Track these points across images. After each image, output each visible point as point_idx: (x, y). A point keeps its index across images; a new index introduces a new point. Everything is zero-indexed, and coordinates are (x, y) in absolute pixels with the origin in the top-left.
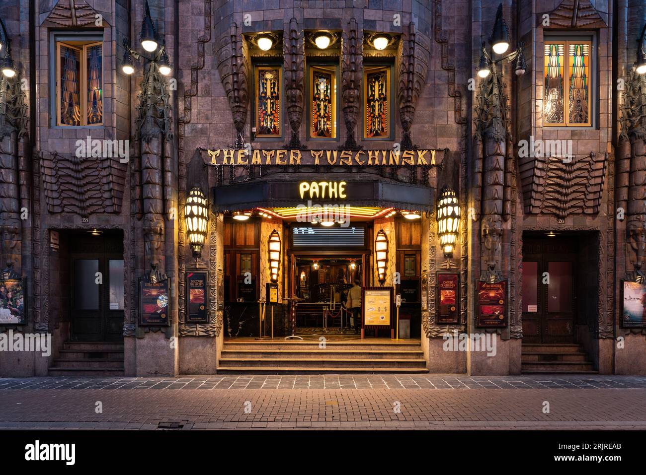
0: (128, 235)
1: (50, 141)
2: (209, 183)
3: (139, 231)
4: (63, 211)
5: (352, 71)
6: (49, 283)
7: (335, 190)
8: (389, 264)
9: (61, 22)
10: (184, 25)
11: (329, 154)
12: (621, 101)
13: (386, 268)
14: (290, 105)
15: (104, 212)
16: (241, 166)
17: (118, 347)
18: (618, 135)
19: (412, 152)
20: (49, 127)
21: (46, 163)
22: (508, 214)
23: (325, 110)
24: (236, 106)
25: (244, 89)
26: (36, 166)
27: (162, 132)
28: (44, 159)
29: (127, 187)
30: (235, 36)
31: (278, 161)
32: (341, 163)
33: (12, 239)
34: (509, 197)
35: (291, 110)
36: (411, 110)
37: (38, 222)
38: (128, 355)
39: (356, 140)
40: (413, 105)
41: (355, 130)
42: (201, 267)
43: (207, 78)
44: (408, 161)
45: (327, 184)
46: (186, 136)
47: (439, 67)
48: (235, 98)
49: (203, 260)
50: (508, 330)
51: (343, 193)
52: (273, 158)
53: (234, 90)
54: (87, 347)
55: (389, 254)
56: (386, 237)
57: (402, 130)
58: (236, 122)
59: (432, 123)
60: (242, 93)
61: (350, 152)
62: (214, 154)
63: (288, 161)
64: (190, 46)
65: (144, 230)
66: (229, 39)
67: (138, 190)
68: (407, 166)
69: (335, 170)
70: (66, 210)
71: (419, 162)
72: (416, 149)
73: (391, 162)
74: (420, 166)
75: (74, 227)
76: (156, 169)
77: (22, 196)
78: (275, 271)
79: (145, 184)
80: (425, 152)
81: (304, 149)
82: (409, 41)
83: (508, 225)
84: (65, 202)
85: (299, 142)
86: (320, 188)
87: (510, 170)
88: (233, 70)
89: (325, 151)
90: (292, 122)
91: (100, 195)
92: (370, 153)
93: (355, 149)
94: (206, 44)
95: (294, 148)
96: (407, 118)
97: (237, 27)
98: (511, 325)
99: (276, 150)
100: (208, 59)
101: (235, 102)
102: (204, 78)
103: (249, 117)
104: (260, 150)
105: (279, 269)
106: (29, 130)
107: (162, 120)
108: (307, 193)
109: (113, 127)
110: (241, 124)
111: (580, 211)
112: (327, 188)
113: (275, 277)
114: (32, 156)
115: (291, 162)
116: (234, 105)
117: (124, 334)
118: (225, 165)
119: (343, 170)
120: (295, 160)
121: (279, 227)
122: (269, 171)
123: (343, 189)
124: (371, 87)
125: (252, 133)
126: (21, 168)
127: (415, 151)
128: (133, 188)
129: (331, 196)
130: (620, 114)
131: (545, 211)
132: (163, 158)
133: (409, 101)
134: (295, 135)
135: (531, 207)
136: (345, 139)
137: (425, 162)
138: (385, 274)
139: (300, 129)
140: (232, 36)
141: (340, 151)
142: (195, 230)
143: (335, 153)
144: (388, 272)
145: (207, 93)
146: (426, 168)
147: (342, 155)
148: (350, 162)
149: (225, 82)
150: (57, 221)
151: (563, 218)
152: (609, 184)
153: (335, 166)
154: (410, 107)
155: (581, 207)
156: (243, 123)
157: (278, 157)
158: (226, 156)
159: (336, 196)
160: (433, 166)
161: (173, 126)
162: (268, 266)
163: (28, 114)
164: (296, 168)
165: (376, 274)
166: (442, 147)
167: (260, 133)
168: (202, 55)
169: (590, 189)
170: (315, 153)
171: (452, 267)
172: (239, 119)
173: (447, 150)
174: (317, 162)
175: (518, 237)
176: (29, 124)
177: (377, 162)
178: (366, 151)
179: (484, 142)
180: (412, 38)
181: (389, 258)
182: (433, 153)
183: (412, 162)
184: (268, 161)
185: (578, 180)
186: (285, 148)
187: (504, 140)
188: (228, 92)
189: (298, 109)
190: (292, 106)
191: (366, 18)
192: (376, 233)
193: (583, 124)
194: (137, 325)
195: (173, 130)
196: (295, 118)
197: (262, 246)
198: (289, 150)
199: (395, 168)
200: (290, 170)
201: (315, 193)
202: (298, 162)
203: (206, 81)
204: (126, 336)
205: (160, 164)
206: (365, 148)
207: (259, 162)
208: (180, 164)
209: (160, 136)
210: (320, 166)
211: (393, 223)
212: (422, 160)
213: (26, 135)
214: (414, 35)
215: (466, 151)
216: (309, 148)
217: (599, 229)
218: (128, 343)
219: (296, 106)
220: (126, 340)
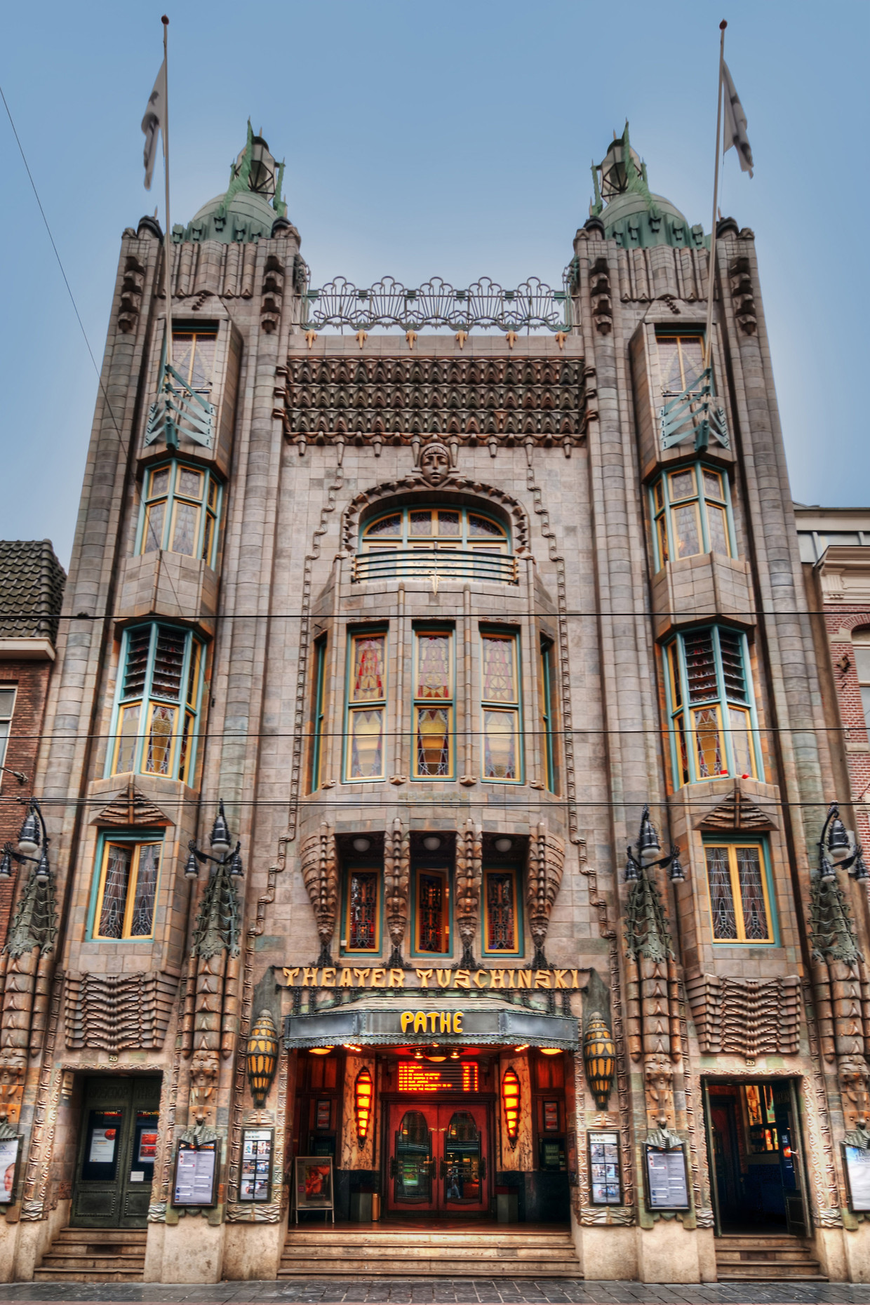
0: (168, 1078)
1: (82, 958)
2: (283, 1009)
3: (182, 1074)
4: (86, 1046)
5: (468, 877)
6: (53, 1142)
7: (448, 1023)
8: (523, 1115)
9: (114, 820)
10: (264, 822)
11: (440, 973)
12: (807, 914)
13: (517, 1120)
14: (391, 914)
15: (141, 1047)
16: (325, 988)
17: (139, 1237)
18: (810, 955)
19: (548, 972)
20: (83, 940)
21: (73, 986)
22: (678, 1053)
23: (434, 920)
24: (323, 916)
25: (333, 896)
26: (59, 988)
27: (226, 948)
28: (70, 981)
29: (175, 1015)
30: (326, 837)
31: (374, 983)
32: (456, 986)
33: (12, 1083)
34: (677, 1031)
35: (391, 921)
36: (544, 922)
37: (49, 1061)
38: (151, 1250)
39: (474, 956)
40: (546, 916)
41: (474, 944)
42: (263, 1121)
43: (288, 882)
44: (542, 983)
45: (438, 1015)
46: (257, 949)
47: (576, 871)
48: (322, 906)
49: (267, 1112)
50: (693, 1215)
51: (459, 1026)
52: (367, 978)
53: (322, 897)
54: (92, 1237)
55: (522, 1100)
56: (517, 1076)
57: (533, 945)
58: (321, 935)
59: (572, 936)
60: (331, 900)
61: (467, 972)
62: (291, 973)
63: (387, 982)
64: (269, 846)
65: (192, 1071)
66: (317, 841)
67: (187, 1019)
68: (542, 990)
69: (448, 994)
70: (90, 1045)
71: (557, 986)
72: (552, 969)
73: (521, 985)
74: (558, 990)
75: (98, 1067)
76: (215, 993)
77: (35, 1026)
78: (363, 1124)
79: (199, 1012)
80: (564, 972)
81: (408, 969)
82: (539, 844)
83: (680, 1069)
84: (90, 1035)
85: (400, 959)
86: (429, 1019)
87: (676, 996)
88: (320, 874)
89: (434, 970)
90: (393, 935)
91: (136, 1026)
92: (493, 973)
93: (474, 969)
94: (289, 845)
95: (396, 967)
96: (540, 932)
97: (328, 827)
98: (696, 1207)
99: (371, 969)
100: (291, 862)
101: (322, 910)
102: (284, 881)
103: (338, 928)
104: (352, 969)
105: (368, 1121)
106: (56, 944)
107: (227, 932)
108: (410, 1026)
109: (164, 941)
110: (327, 938)
111: (774, 1050)
112: (438, 1019)
113: (363, 1132)
114: (55, 977)
115: (391, 984)
116: (320, 915)
117: (149, 1217)
118: (305, 988)
119: (457, 994)
120: (396, 981)
121: (370, 1062)
122: (362, 996)
123: (459, 1021)
124: (493, 889)
125: (342, 948)
126: (38, 990)
127: (552, 971)
128: (182, 1017)
129: (442, 1031)
130: (809, 929)
131: (727, 1050)
132: (225, 979)
133: (541, 912)
134: (396, 951)
135: (708, 1046)
136: (461, 956)
137: (565, 985)
138: (516, 1129)
139: (403, 943)
140: (322, 837)
141: (454, 971)
142: (260, 1070)
143: (448, 973)
144: (521, 1127)
145: (288, 899)
146: (567, 993)
147: (457, 976)
148: (466, 984)
149: (311, 886)
150: (76, 1061)
151: (752, 1058)
152: (807, 1014)
153: (447, 989)
154: (543, 918)
155: (774, 1045)
156: (330, 935)
157: (374, 976)
158: (307, 976)
159: (449, 1031)
160: (575, 990)
161: (241, 939)
162: (353, 1118)
163: (58, 925)
164: (399, 992)
165: (504, 1129)
166: (587, 967)
167: (352, 947)
168: (282, 856)
169: (782, 1022)
170: (422, 973)
171: (608, 1124)
172: (325, 931)
173: (591, 971)
174: (424, 984)
175: (693, 1083)
176: (57, 937)
177: (502, 985)
178: (488, 971)
179: (637, 961)
180: (542, 840)
181: (523, 1105)
182: (575, 973)
183: (547, 985)
184: (361, 983)
185: (764, 1011)
186: (383, 966)
187: (664, 960)
188: (313, 899)
189: (401, 920)
190: (393, 917)
191: (485, 818)
192: (503, 1072)
193: (763, 941)
194: (169, 1205)
195: (240, 944)
196: (397, 931)
197: (346, 1089)
198: (388, 970)
199: (526, 993)
200: (390, 994)
201: (421, 1026)
202: (400, 984)
203: (287, 886)
204: (151, 1222)
205: (220, 987)
206: (486, 967)
207: (350, 984)
208: (246, 986)
209: (224, 952)
210: (430, 990)
211: (526, 1058)
212: (560, 981)
213: (51, 950)
214: (544, 837)
215: (617, 972)
216: (415, 966)
217: (802, 1073)
218: (153, 1233)
219: (398, 917)
220: (150, 1226)
